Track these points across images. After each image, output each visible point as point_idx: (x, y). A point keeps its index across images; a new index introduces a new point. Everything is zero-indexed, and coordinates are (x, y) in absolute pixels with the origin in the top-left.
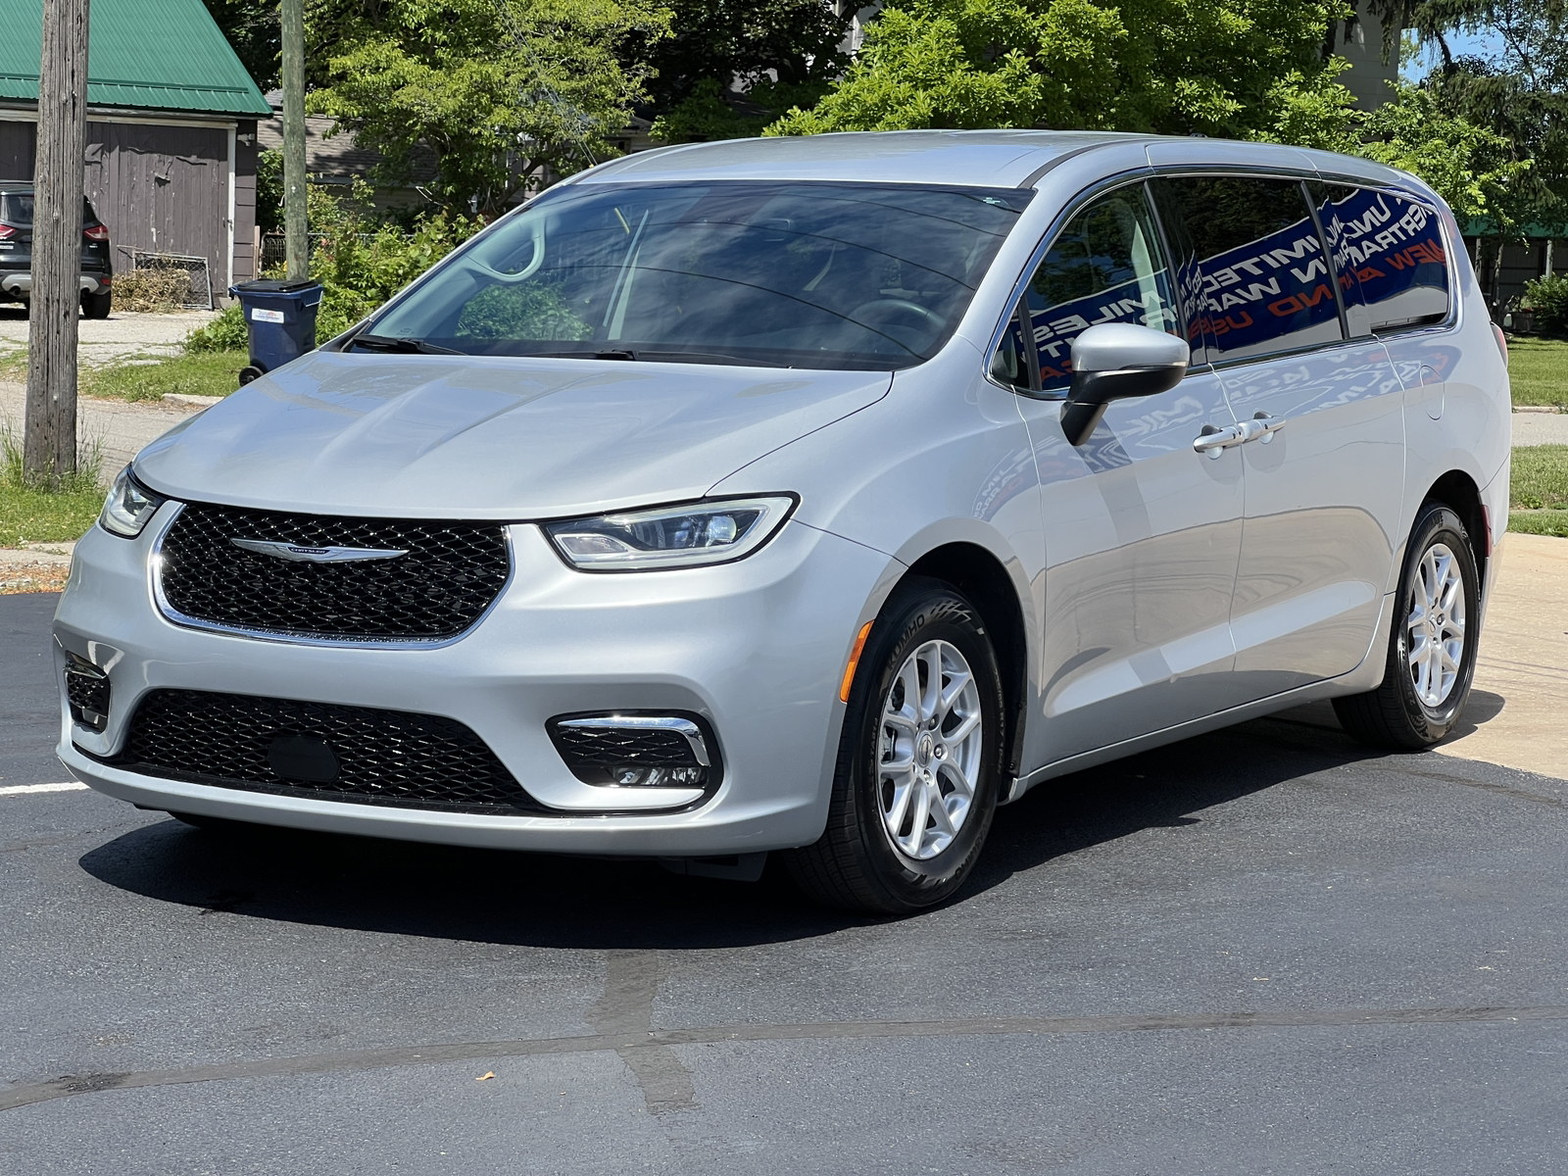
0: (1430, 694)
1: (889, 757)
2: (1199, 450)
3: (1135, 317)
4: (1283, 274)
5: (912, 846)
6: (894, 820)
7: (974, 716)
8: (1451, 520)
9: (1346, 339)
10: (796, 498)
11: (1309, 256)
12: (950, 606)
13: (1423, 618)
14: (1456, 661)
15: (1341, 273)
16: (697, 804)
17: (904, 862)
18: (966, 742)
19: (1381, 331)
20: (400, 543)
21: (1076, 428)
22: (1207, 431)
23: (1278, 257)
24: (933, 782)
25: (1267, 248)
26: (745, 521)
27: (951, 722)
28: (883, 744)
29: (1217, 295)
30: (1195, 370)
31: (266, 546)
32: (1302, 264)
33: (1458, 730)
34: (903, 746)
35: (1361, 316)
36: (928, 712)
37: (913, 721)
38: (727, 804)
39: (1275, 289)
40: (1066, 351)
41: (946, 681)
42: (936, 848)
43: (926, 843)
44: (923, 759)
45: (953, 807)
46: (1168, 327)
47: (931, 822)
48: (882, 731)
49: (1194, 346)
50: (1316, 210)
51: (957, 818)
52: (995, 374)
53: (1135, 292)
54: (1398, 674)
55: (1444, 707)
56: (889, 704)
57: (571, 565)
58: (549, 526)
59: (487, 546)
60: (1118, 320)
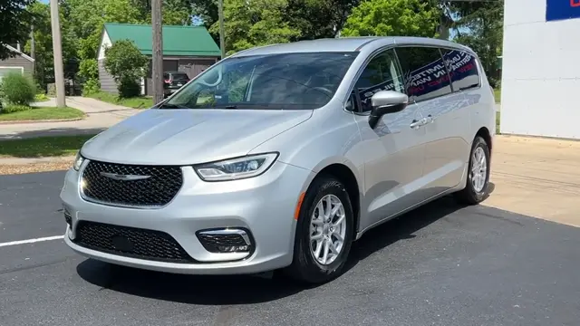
0: (478, 188)
1: (314, 234)
2: (412, 127)
3: (394, 89)
4: (431, 75)
5: (323, 261)
6: (317, 254)
7: (343, 216)
8: (482, 140)
9: (453, 92)
10: (278, 154)
11: (438, 70)
12: (333, 183)
13: (475, 168)
14: (484, 178)
15: (451, 73)
16: (247, 257)
17: (321, 267)
18: (341, 224)
19: (462, 89)
20: (149, 174)
21: (373, 123)
22: (414, 121)
23: (429, 71)
24: (330, 239)
25: (427, 68)
26: (261, 162)
27: (335, 218)
28: (312, 229)
29: (415, 82)
30: (410, 103)
31: (109, 175)
32: (436, 73)
33: (484, 198)
34: (319, 229)
35: (457, 84)
36: (327, 217)
37: (322, 221)
38: (257, 257)
39: (429, 79)
40: (370, 101)
41: (333, 206)
42: (332, 260)
43: (328, 258)
44: (326, 232)
45: (337, 245)
46: (402, 91)
47: (330, 251)
48: (311, 225)
49: (409, 96)
50: (443, 56)
51: (339, 249)
52: (347, 108)
53: (392, 82)
54: (470, 184)
55: (481, 191)
56: (313, 216)
57: (203, 179)
58: (196, 167)
59: (176, 174)
60: (389, 90)
